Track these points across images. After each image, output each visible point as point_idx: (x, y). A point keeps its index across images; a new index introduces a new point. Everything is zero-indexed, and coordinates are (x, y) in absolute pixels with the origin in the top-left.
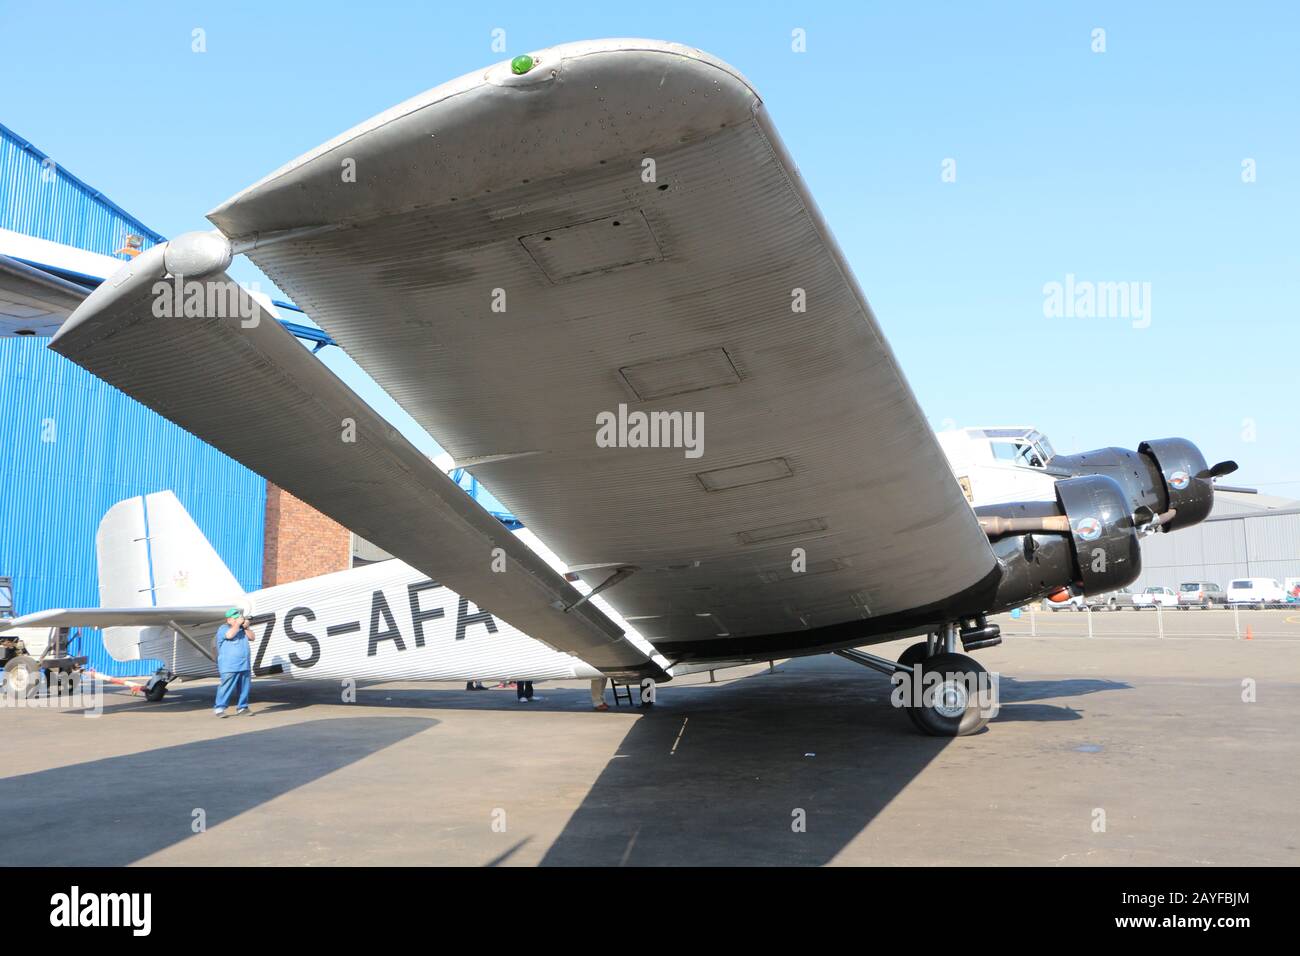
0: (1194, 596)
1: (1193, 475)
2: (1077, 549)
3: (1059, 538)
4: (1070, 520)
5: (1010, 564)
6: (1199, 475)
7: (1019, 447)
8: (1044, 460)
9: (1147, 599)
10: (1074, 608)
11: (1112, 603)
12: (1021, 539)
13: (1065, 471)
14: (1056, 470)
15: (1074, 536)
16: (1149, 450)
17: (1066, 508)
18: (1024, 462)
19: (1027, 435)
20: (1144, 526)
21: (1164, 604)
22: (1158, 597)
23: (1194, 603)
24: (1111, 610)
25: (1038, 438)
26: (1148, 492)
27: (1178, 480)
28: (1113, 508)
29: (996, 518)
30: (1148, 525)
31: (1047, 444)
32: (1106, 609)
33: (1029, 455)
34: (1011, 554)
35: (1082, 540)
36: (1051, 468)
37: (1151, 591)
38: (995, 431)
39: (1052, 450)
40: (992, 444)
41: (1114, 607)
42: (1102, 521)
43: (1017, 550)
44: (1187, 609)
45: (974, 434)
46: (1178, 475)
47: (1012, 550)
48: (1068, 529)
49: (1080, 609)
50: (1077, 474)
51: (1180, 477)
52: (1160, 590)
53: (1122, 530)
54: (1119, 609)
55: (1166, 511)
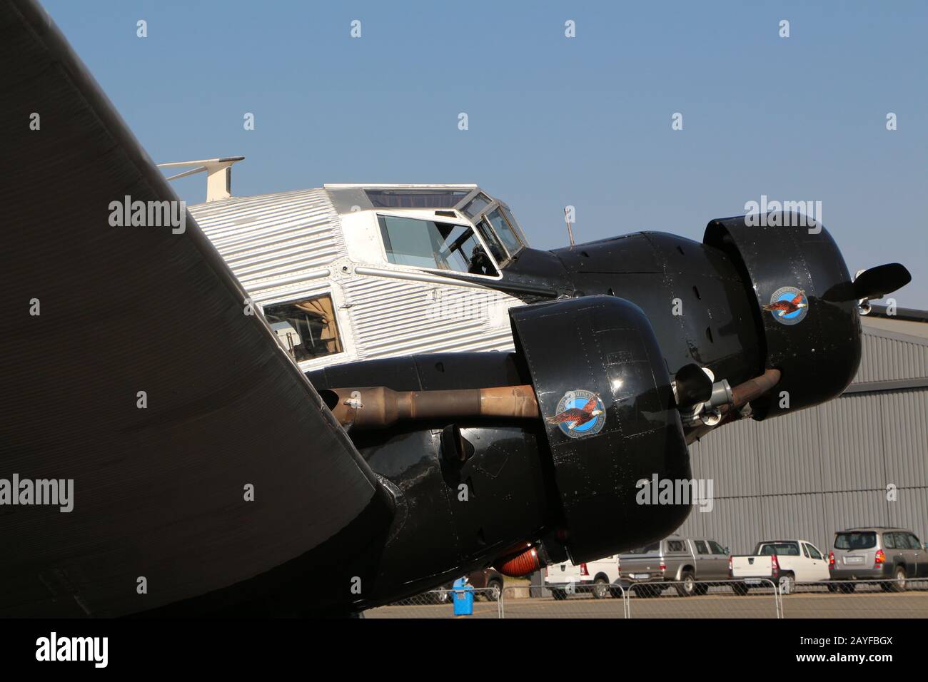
0: (865, 558)
1: (818, 294)
2: (555, 458)
3: (516, 434)
4: (540, 394)
5: (409, 493)
6: (829, 295)
7: (445, 229)
8: (499, 258)
9: (763, 566)
10: (602, 590)
11: (683, 578)
12: (434, 436)
13: (545, 285)
14: (523, 281)
15: (549, 430)
16: (726, 238)
17: (531, 367)
18: (457, 265)
19: (462, 204)
20: (699, 408)
21: (799, 577)
22: (786, 562)
23: (864, 575)
24: (682, 593)
25: (486, 209)
26: (724, 332)
27: (784, 304)
28: (630, 368)
29: (381, 391)
30: (708, 404)
31: (507, 224)
32: (672, 590)
33: (468, 247)
34: (413, 470)
35: (564, 437)
36: (513, 278)
37: (771, 549)
38: (392, 193)
39: (516, 235)
40: (382, 221)
41: (690, 586)
42: (607, 395)
43: (425, 461)
44: (849, 589)
45: (344, 202)
46: (786, 293)
47: (416, 461)
48: (535, 412)
49: (616, 593)
50: (568, 290)
51: (790, 300)
52: (792, 548)
53: (649, 416)
54: (700, 590)
55: (761, 373)
